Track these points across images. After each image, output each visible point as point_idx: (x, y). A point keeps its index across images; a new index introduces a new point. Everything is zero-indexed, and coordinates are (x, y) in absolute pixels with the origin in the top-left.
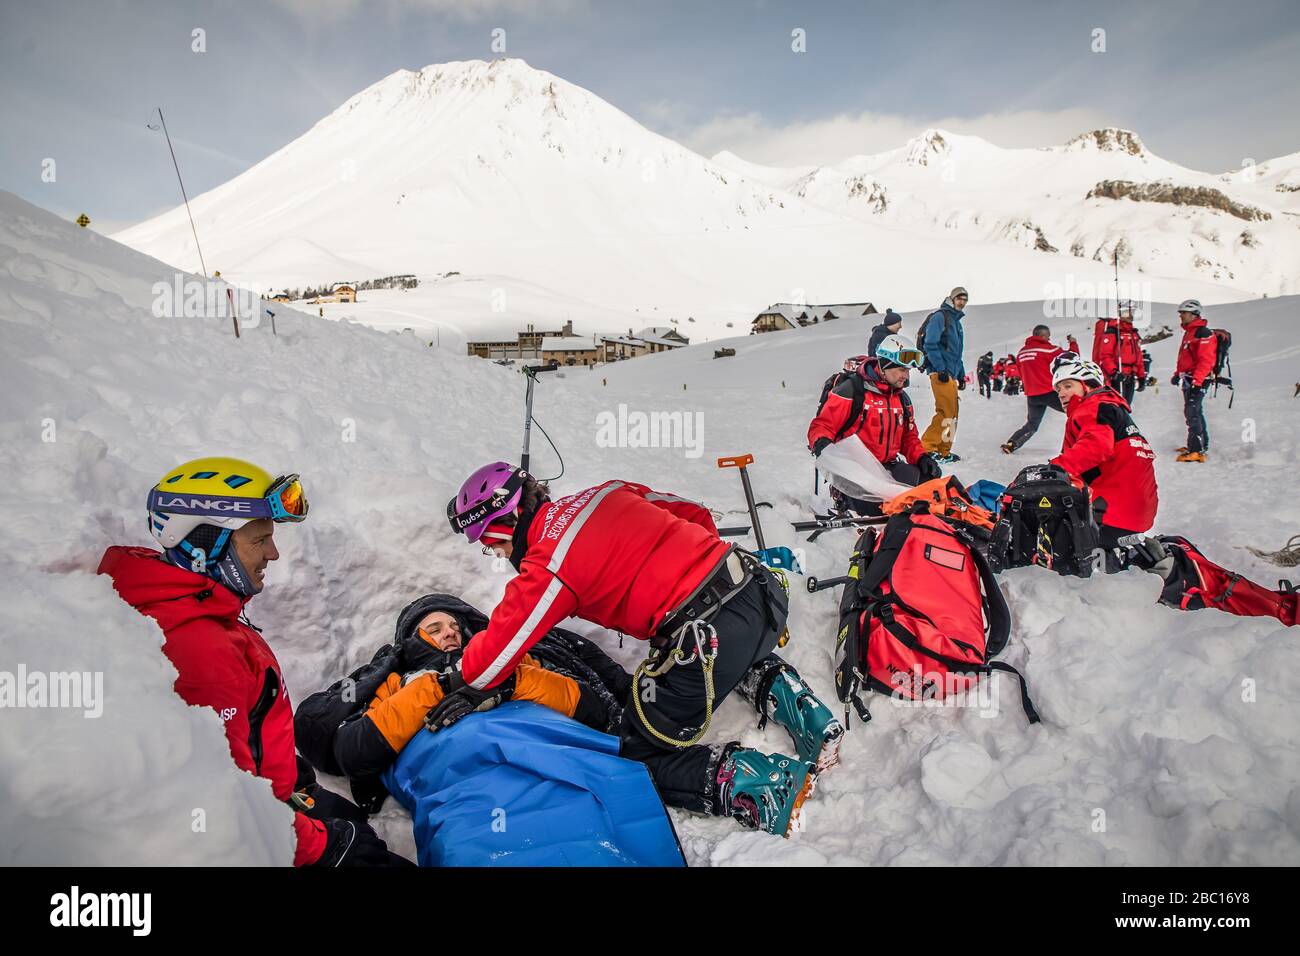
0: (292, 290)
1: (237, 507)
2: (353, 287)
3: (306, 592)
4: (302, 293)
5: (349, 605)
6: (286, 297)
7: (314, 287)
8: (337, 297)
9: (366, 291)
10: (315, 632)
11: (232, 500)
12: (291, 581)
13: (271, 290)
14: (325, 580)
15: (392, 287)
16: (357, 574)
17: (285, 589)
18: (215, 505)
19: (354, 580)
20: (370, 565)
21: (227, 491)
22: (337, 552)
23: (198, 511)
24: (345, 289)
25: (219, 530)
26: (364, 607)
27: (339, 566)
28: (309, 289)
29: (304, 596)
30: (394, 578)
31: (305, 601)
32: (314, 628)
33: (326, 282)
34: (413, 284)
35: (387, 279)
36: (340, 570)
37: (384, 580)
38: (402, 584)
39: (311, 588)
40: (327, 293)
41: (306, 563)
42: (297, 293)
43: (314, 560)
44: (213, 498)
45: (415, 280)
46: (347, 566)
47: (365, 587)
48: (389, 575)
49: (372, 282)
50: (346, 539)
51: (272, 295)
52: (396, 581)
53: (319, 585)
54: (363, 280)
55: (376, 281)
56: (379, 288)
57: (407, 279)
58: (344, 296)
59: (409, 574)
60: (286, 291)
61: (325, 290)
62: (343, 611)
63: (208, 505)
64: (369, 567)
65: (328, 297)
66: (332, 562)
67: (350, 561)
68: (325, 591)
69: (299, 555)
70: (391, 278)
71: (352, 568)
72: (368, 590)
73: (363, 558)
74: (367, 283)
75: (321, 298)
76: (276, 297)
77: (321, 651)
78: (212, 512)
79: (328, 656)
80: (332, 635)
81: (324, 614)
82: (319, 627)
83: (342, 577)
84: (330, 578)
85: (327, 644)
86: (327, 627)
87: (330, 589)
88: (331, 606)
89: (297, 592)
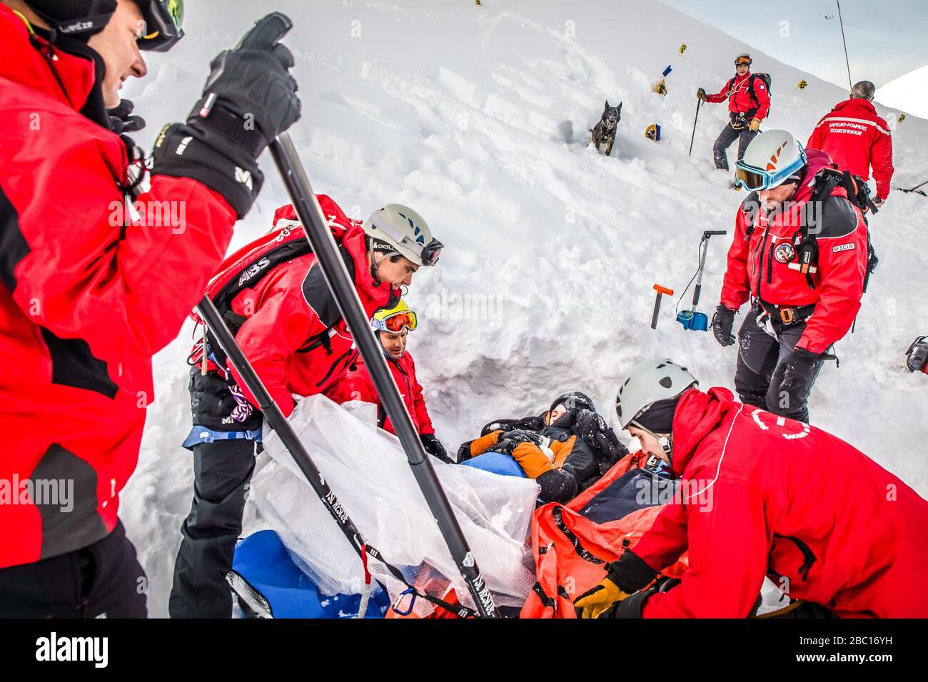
3: (517, 368)
5: (550, 383)
10: (518, 390)
12: (509, 361)
16: (561, 369)
17: (505, 363)
19: (558, 371)
20: (570, 365)
22: (550, 353)
27: (548, 361)
29: (515, 370)
30: (580, 378)
31: (515, 373)
32: (518, 387)
36: (548, 363)
37: (574, 377)
38: (584, 382)
39: (520, 367)
41: (520, 354)
46: (554, 362)
48: (579, 375)
50: (560, 348)
52: (581, 380)
53: (527, 367)
59: (588, 379)
62: (546, 385)
64: (569, 367)
66: (545, 357)
67: (557, 360)
68: (530, 371)
69: (516, 348)
71: (558, 364)
72: (566, 379)
73: (566, 361)
77: (519, 401)
79: (523, 404)
80: (529, 395)
81: (526, 383)
82: (522, 388)
83: (549, 367)
84: (537, 365)
85: (524, 399)
86: (527, 390)
87: (537, 371)
88: (534, 380)
89: (512, 367)
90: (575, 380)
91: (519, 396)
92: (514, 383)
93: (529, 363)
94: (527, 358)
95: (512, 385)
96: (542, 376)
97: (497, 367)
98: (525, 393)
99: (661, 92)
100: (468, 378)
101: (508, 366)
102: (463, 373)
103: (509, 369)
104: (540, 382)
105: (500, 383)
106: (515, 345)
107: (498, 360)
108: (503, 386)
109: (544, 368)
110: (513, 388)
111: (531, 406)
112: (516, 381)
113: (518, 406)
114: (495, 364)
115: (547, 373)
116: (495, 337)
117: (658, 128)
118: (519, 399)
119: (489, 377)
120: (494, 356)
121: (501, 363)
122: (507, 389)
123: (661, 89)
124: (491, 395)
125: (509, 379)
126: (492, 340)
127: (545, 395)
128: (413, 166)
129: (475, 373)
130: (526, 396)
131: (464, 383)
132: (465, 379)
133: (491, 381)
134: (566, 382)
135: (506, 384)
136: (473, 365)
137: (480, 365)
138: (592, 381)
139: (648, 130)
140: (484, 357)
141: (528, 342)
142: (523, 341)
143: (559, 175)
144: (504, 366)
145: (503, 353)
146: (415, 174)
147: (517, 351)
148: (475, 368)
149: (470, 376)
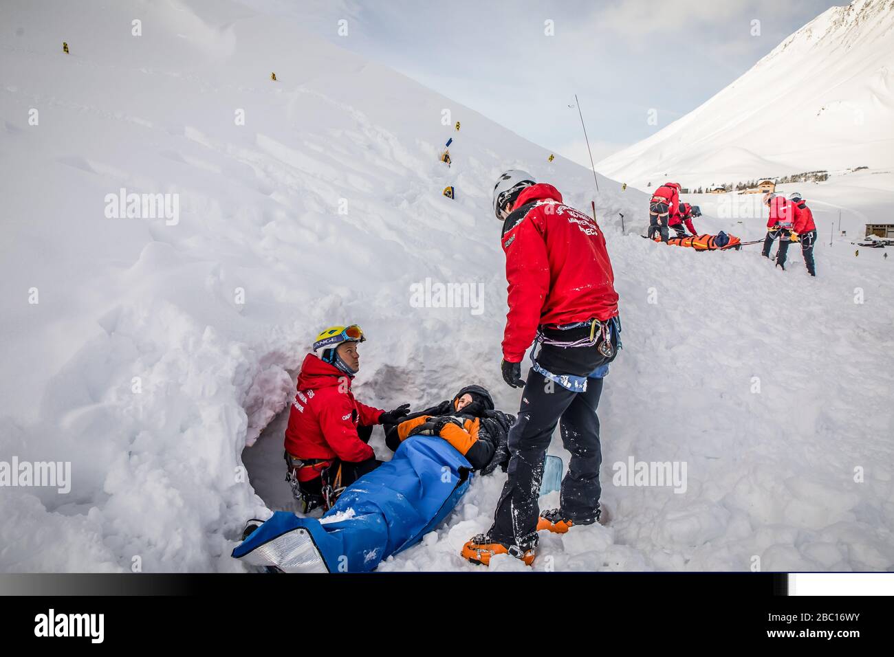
0: (728, 184)
1: (332, 340)
2: (774, 181)
4: (735, 187)
5: (440, 383)
6: (723, 189)
7: (744, 182)
8: (761, 189)
9: (784, 185)
10: (416, 391)
11: (330, 338)
13: (713, 185)
14: (425, 369)
15: (805, 180)
16: (448, 370)
17: (404, 369)
18: (326, 341)
20: (455, 367)
21: (330, 336)
23: (323, 345)
24: (767, 183)
25: (330, 350)
26: (449, 386)
27: (438, 364)
28: (740, 183)
32: (416, 389)
33: (755, 179)
34: (824, 177)
35: (802, 175)
39: (417, 371)
40: (753, 186)
41: (415, 360)
42: (731, 186)
43: (420, 359)
44: (325, 340)
45: (826, 175)
47: (451, 377)
49: (789, 177)
51: (713, 188)
52: (467, 377)
53: (422, 371)
54: (783, 176)
55: (793, 176)
56: (794, 182)
57: (820, 174)
58: (766, 189)
60: (723, 186)
61: (752, 184)
63: (324, 342)
65: (754, 189)
68: (424, 374)
69: (412, 356)
70: (806, 174)
71: (445, 367)
74: (786, 178)
75: (748, 190)
76: (716, 190)
78: (326, 344)
79: (422, 402)
80: (426, 395)
81: (422, 384)
82: (419, 389)
83: (439, 370)
84: (430, 369)
85: (421, 398)
86: (423, 390)
87: (429, 374)
88: (427, 382)
89: (410, 371)
90: (461, 378)
91: (419, 396)
92: (412, 386)
93: (424, 367)
94: (421, 363)
95: (411, 388)
96: (434, 377)
97: (398, 373)
98: (422, 393)
99: (446, 161)
100: (373, 385)
101: (406, 371)
102: (371, 380)
103: (407, 374)
104: (432, 383)
105: (399, 387)
106: (411, 354)
107: (398, 367)
108: (401, 390)
109: (435, 371)
110: (411, 390)
111: (428, 404)
112: (413, 383)
113: (417, 404)
114: (396, 371)
115: (437, 375)
116: (393, 349)
117: (453, 188)
118: (417, 399)
119: (390, 383)
120: (394, 364)
121: (400, 370)
122: (406, 392)
123: (446, 158)
124: (391, 399)
125: (407, 382)
126: (391, 351)
127: (437, 394)
128: (267, 218)
129: (380, 379)
130: (423, 395)
131: (370, 389)
132: (371, 386)
133: (391, 387)
134: (453, 381)
135: (404, 388)
136: (378, 373)
137: (384, 373)
138: (475, 377)
139: (445, 191)
140: (387, 366)
141: (422, 349)
142: (417, 349)
143: (390, 227)
144: (403, 372)
145: (402, 361)
146: (272, 224)
147: (413, 358)
148: (380, 375)
149: (376, 383)
